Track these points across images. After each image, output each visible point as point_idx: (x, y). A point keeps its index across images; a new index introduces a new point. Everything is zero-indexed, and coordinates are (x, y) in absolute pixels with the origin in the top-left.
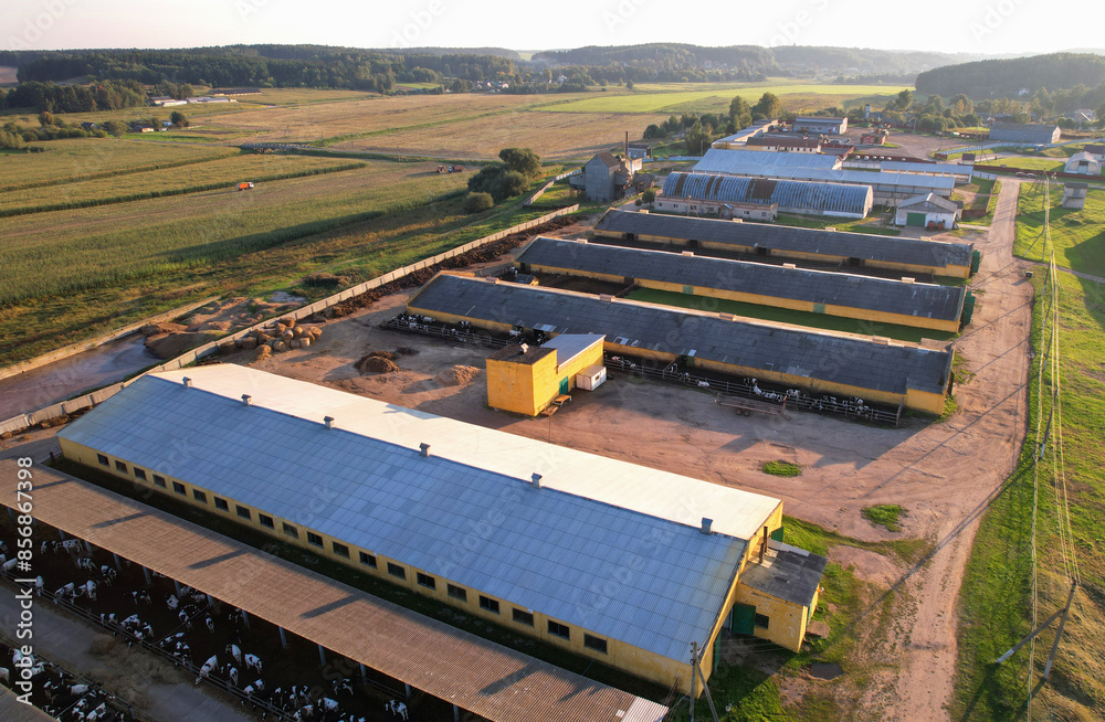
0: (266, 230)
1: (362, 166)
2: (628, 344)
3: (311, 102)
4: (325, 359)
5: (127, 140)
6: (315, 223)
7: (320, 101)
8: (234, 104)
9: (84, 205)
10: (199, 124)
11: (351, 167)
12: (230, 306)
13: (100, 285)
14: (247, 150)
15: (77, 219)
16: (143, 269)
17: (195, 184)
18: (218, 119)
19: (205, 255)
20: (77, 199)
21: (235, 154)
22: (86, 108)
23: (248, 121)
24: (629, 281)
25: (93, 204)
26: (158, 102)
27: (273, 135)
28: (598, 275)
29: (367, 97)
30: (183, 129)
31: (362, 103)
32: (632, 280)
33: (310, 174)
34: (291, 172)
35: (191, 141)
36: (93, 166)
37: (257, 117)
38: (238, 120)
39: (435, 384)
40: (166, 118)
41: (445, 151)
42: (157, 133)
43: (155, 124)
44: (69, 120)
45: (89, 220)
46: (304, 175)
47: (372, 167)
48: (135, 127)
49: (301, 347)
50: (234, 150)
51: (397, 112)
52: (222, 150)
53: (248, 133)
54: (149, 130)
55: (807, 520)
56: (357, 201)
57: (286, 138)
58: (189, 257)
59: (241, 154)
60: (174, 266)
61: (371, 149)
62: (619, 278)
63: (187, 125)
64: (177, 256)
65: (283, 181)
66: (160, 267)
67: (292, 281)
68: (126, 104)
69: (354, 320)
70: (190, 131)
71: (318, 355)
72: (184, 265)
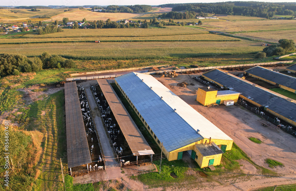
0: (196, 53)
1: (239, 41)
2: (250, 99)
3: (241, 20)
4: (173, 81)
5: (185, 27)
6: (209, 54)
7: (244, 20)
8: (217, 20)
9: (164, 41)
10: (205, 24)
11: (235, 41)
12: (171, 67)
13: (153, 58)
14: (211, 32)
15: (161, 44)
16: (163, 57)
17: (190, 40)
18: (211, 24)
19: (178, 56)
20: (164, 40)
21: (207, 33)
22: (180, 18)
23: (218, 25)
24: (277, 85)
25: (166, 41)
26: (198, 18)
27: (222, 29)
28: (268, 81)
29: (261, 20)
30: (200, 25)
31: (258, 22)
32: (278, 85)
33: (222, 41)
34: (216, 40)
35: (199, 28)
36: (172, 32)
37: (221, 24)
38: (215, 24)
39: (190, 92)
40: (197, 22)
41: (272, 39)
42: (193, 26)
43: (193, 24)
44: (175, 21)
45: (162, 44)
46: (220, 41)
47: (242, 41)
48: (188, 24)
49: (171, 77)
50: (207, 32)
51: (268, 25)
52: (205, 31)
53: (215, 28)
54: (191, 25)
55: (245, 152)
56: (226, 50)
57: (225, 30)
58: (174, 56)
59: (209, 33)
60: (170, 57)
61: (247, 36)
62: (274, 83)
63: (201, 24)
64: (172, 55)
65: (213, 42)
66: (167, 57)
67: (189, 65)
68: (190, 18)
69: (189, 75)
70: (201, 26)
71: (173, 80)
72: (172, 58)
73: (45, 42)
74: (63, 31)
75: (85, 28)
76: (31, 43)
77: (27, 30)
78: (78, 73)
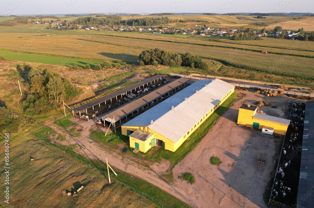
71: (263, 98)
73: (228, 47)
74: (262, 39)
75: (292, 39)
76: (216, 46)
77: (229, 35)
78: (200, 74)
